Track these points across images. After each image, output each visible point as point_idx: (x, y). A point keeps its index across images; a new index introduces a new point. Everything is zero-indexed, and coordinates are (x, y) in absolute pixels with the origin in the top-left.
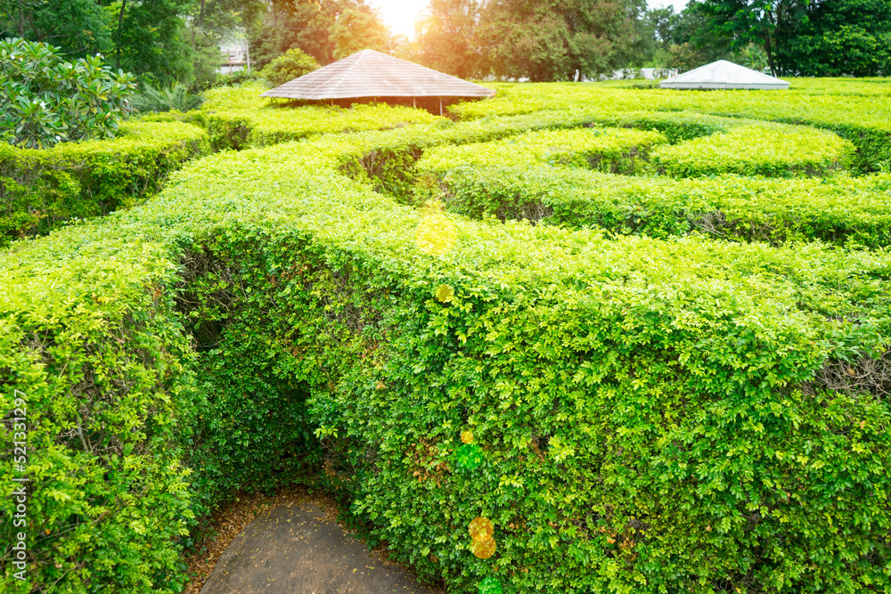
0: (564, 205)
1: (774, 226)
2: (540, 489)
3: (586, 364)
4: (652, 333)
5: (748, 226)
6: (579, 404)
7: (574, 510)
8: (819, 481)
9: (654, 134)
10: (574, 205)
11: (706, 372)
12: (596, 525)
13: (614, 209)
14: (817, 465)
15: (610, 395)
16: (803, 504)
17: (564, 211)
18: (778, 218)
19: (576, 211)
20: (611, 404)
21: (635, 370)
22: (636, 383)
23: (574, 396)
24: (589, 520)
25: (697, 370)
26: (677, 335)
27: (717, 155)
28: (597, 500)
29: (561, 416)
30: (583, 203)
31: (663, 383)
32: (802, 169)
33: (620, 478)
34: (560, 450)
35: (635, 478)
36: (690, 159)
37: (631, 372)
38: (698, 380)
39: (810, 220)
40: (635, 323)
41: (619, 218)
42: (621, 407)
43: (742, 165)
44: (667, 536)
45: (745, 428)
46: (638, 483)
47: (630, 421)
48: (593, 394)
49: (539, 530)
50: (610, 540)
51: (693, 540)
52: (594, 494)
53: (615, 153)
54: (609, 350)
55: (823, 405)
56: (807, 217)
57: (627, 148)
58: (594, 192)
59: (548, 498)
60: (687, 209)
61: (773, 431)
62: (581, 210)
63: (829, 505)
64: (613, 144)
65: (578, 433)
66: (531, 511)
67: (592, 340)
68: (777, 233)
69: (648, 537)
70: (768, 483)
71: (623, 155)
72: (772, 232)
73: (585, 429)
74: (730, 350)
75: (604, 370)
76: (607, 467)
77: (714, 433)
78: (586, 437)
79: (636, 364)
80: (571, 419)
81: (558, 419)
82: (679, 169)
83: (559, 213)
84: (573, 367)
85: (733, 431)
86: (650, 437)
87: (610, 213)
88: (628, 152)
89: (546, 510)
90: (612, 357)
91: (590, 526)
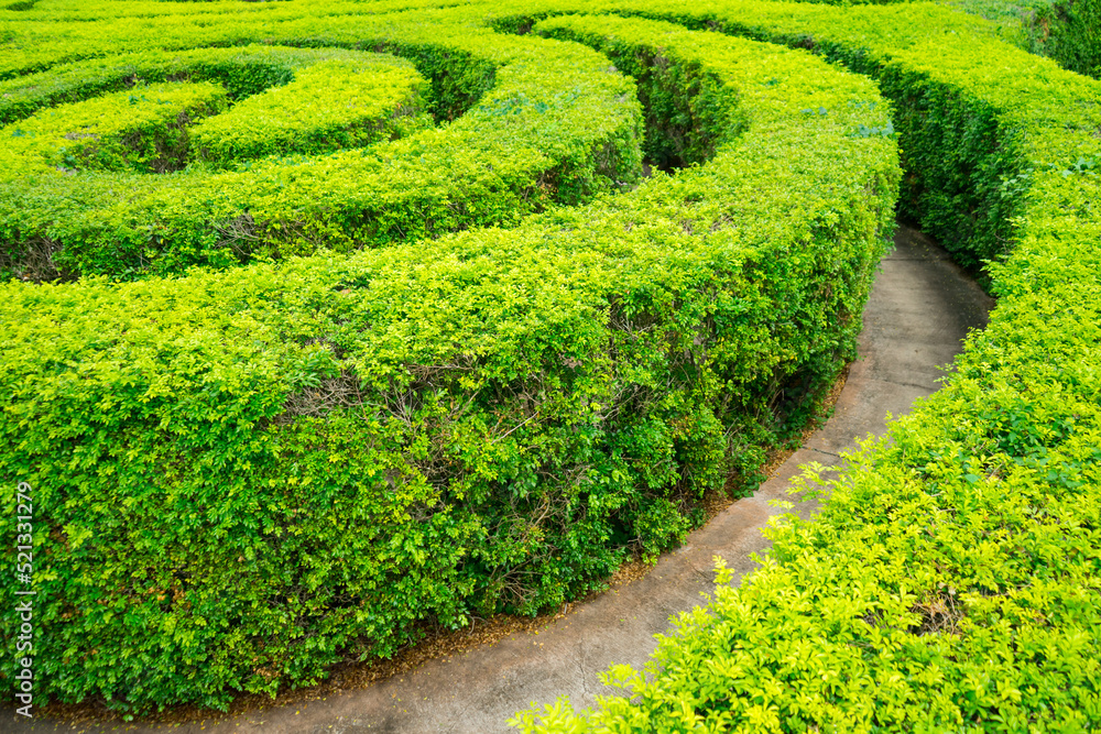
0: (75, 235)
1: (305, 221)
2: (77, 574)
3: (78, 449)
4: (130, 406)
5: (278, 226)
6: (83, 488)
7: (117, 582)
8: (314, 493)
9: (209, 89)
10: (85, 234)
11: (190, 429)
12: (144, 588)
13: (131, 233)
14: (306, 482)
15: (110, 471)
16: (310, 515)
17: (75, 243)
18: (306, 212)
19: (88, 241)
20: (113, 479)
21: (128, 441)
22: (131, 454)
23: (75, 482)
24: (137, 587)
25: (181, 430)
26: (156, 402)
27: (264, 126)
28: (135, 567)
29: (70, 503)
30: (94, 230)
31: (157, 447)
32: (359, 126)
33: (146, 541)
34: (78, 535)
35: (161, 537)
36: (235, 135)
37: (125, 445)
38: (184, 439)
39: (339, 209)
40: (113, 401)
41: (139, 242)
42: (123, 481)
43: (291, 134)
44: (210, 575)
45: (236, 468)
46: (163, 541)
47: (135, 491)
48: (96, 474)
49: (88, 611)
50: (161, 597)
51: (231, 573)
52: (130, 562)
53: (156, 126)
54: (97, 431)
55: (298, 430)
56: (336, 206)
57: (172, 117)
58: (106, 214)
59: (85, 580)
60: (212, 219)
61: (263, 463)
62: (94, 238)
63: (328, 509)
64: (152, 116)
65: (92, 513)
66: (77, 596)
67: (76, 427)
68: (310, 228)
69: (194, 583)
70: (273, 508)
71: (168, 125)
72: (305, 228)
73: (97, 508)
74: (204, 405)
75: (95, 451)
76: (132, 535)
77: (211, 481)
78: (100, 515)
79: (127, 437)
80: (80, 503)
81: (68, 506)
82: (223, 149)
83: (71, 245)
84: (68, 453)
85: (227, 472)
86: (160, 498)
87: (127, 239)
88: (175, 121)
89: (90, 592)
90: (101, 435)
91: (139, 591)
